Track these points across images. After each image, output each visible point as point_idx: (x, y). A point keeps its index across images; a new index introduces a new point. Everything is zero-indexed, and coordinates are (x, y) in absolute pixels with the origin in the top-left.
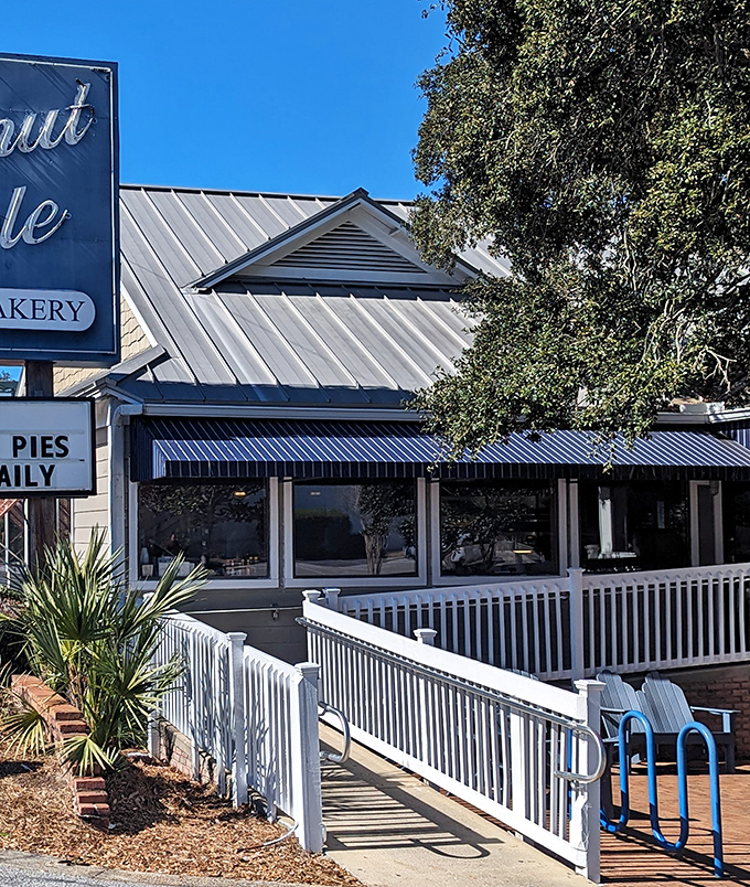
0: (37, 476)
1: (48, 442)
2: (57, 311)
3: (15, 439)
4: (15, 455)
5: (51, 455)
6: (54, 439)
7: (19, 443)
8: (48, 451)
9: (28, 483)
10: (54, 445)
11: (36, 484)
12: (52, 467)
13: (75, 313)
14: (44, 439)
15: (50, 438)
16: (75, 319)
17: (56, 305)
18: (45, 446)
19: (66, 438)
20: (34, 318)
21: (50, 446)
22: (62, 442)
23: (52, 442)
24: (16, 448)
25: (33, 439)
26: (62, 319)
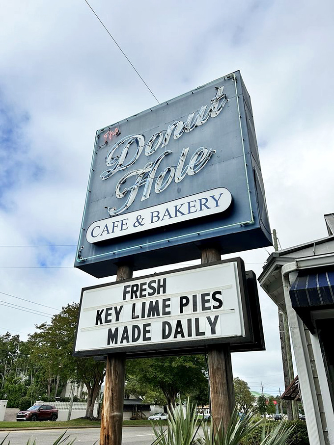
0: (205, 327)
1: (206, 298)
2: (204, 204)
3: (181, 298)
4: (181, 311)
5: (209, 308)
6: (211, 295)
7: (184, 301)
8: (207, 305)
9: (198, 333)
10: (212, 300)
11: (203, 334)
12: (216, 318)
13: (217, 202)
14: (203, 296)
15: (208, 294)
16: (217, 206)
17: (204, 201)
18: (204, 301)
19: (220, 293)
20: (189, 213)
21: (208, 301)
22: (217, 296)
23: (210, 297)
24: (182, 305)
25: (195, 297)
26: (208, 208)
